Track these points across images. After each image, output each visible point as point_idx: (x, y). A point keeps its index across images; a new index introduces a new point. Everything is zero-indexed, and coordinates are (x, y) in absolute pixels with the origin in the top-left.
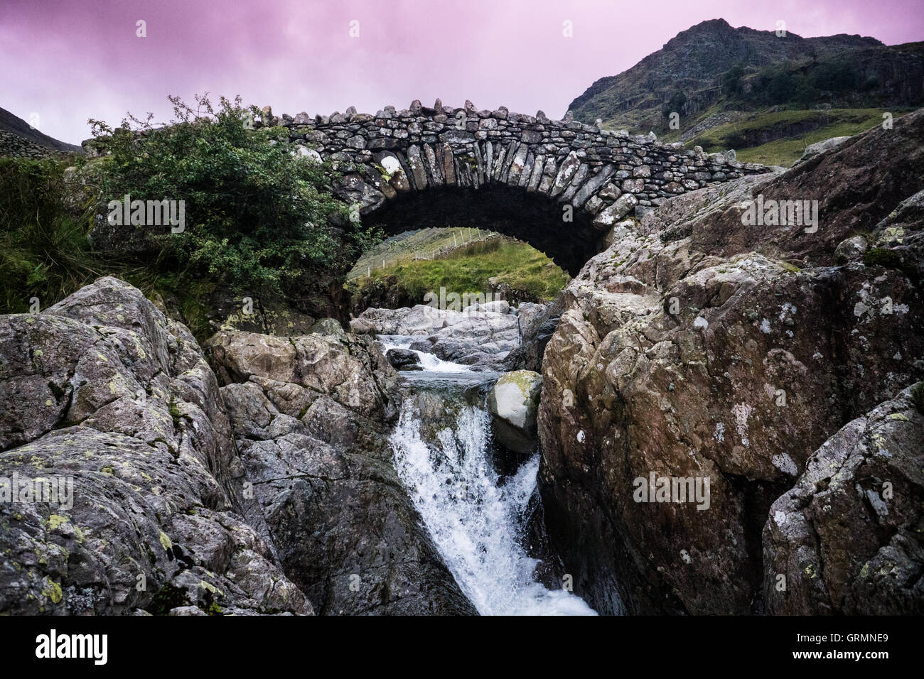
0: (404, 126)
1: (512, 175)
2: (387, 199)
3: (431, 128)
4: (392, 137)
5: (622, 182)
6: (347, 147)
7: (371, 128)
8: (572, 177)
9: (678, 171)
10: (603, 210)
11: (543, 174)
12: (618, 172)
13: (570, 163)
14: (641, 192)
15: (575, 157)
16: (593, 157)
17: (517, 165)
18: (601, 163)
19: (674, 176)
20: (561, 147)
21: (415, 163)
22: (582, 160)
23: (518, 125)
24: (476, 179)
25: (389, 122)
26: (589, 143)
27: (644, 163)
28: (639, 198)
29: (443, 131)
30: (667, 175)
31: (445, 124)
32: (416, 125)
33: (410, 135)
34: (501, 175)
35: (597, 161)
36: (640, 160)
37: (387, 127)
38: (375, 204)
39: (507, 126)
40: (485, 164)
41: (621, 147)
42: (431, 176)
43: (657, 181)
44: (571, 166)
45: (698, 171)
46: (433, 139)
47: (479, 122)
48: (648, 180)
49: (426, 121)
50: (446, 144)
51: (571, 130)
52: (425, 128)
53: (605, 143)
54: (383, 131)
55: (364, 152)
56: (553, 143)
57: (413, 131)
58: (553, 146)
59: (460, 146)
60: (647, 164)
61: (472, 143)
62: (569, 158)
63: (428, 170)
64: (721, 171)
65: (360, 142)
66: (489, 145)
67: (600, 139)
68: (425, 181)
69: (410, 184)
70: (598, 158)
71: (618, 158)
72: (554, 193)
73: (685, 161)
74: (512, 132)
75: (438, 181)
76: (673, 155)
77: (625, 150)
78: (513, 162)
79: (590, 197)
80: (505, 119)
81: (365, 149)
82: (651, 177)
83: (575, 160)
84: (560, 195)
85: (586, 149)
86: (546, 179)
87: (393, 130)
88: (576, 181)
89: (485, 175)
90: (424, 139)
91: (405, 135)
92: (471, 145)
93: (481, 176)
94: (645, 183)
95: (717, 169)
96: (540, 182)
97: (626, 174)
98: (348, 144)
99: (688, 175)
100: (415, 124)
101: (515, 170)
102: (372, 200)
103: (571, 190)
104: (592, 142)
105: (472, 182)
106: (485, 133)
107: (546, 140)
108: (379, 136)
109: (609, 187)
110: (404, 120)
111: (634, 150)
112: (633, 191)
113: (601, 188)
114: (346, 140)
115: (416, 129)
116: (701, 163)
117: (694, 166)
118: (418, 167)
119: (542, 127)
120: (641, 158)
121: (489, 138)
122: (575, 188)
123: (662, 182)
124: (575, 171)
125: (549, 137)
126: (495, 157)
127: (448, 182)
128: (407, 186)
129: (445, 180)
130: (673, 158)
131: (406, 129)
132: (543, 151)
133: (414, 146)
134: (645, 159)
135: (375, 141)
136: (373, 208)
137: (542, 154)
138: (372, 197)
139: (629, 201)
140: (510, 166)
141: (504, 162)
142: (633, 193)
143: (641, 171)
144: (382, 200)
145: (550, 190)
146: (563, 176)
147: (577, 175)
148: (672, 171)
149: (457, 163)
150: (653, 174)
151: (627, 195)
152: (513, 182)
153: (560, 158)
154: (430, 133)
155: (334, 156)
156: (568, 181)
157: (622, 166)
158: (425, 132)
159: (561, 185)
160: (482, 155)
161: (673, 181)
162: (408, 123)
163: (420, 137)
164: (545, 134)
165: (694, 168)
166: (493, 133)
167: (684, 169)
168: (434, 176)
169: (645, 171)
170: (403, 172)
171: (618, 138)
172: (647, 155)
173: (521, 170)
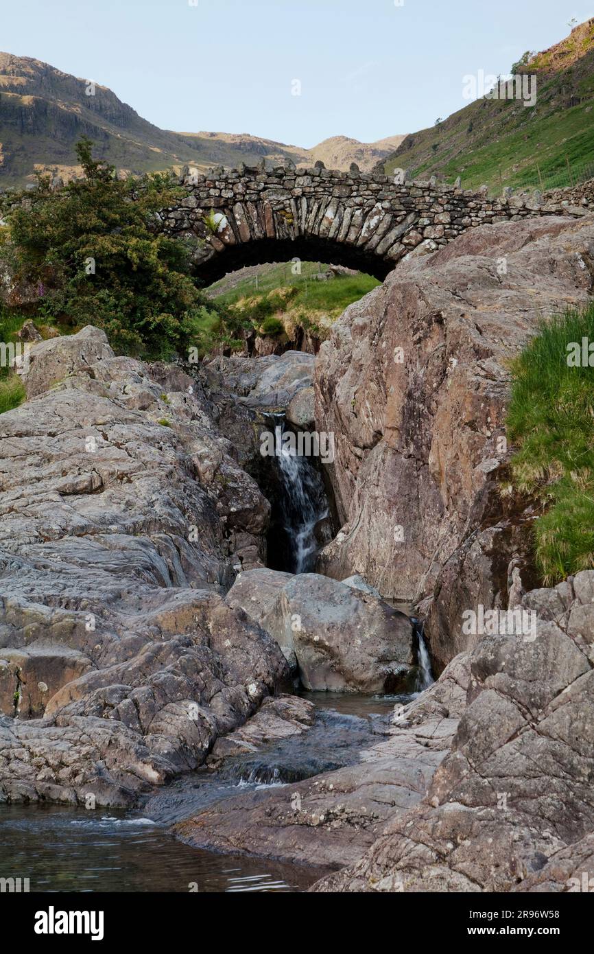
0: (231, 186)
1: (322, 227)
2: (216, 252)
3: (252, 187)
4: (220, 196)
5: (423, 229)
6: (182, 207)
7: (202, 189)
8: (377, 227)
9: (477, 216)
10: (404, 255)
11: (350, 226)
12: (421, 220)
13: (376, 214)
14: (441, 238)
15: (381, 208)
16: (398, 207)
17: (327, 218)
18: (404, 212)
19: (472, 221)
20: (368, 200)
21: (240, 220)
22: (387, 211)
23: (330, 182)
24: (292, 232)
25: (217, 183)
26: (394, 195)
27: (444, 211)
28: (438, 244)
29: (265, 189)
30: (466, 220)
31: (266, 183)
32: (240, 186)
33: (235, 195)
34: (313, 228)
35: (401, 210)
36: (441, 208)
37: (215, 187)
38: (207, 256)
39: (320, 183)
40: (299, 218)
41: (424, 196)
42: (253, 230)
43: (456, 227)
44: (377, 217)
45: (496, 215)
46: (254, 197)
47: (295, 180)
48: (448, 226)
49: (248, 182)
50: (266, 202)
51: (377, 183)
52: (248, 188)
53: (408, 194)
54: (212, 192)
55: (197, 211)
56: (361, 196)
57: (237, 191)
58: (361, 198)
59: (279, 202)
60: (447, 211)
61: (289, 199)
62: (374, 210)
63: (250, 225)
64: (518, 214)
65: (192, 202)
66: (304, 200)
67: (404, 190)
68: (248, 235)
69: (236, 238)
70: (402, 207)
71: (420, 207)
72: (360, 243)
73: (483, 206)
74: (324, 188)
75: (258, 234)
76: (472, 201)
77: (427, 199)
78: (324, 216)
79: (392, 245)
80: (319, 176)
81: (197, 208)
82: (451, 223)
83: (380, 211)
84: (366, 243)
85: (391, 200)
86: (352, 229)
87: (221, 190)
88: (381, 230)
89: (299, 228)
90: (247, 197)
91: (230, 194)
92: (288, 202)
93: (297, 229)
94: (445, 228)
95: (513, 212)
96: (348, 233)
97: (426, 221)
98: (183, 204)
99: (485, 220)
100: (240, 184)
101: (325, 222)
102: (204, 253)
103: (376, 238)
104: (397, 193)
105: (288, 235)
106: (300, 190)
107: (354, 194)
108: (209, 196)
109: (411, 234)
110: (230, 181)
111: (436, 198)
112: (432, 237)
113: (402, 236)
114: (181, 200)
115: (240, 188)
116: (499, 207)
117: (492, 210)
118: (242, 223)
119: (351, 182)
120: (442, 205)
121: (303, 194)
122: (379, 237)
123: (460, 228)
124: (380, 221)
125: (358, 190)
126: (309, 212)
127: (268, 235)
128: (233, 240)
129: (265, 234)
130: (471, 204)
131: (232, 189)
132: (352, 204)
133: (239, 204)
134: (446, 206)
135: (206, 201)
136: (205, 259)
137: (350, 207)
138: (204, 250)
139: (428, 247)
140: (322, 220)
141: (317, 216)
142: (433, 239)
143: (441, 218)
144: (212, 252)
145: (357, 239)
146: (369, 227)
147: (381, 225)
148: (470, 217)
149: (275, 218)
150: (452, 220)
151: (427, 241)
152: (324, 234)
153: (367, 209)
154: (252, 192)
155: (171, 215)
156: (372, 231)
157: (424, 214)
158: (248, 192)
159: (366, 235)
160: (298, 210)
161: (471, 225)
162: (233, 184)
163: (244, 196)
164: (354, 188)
165: (491, 213)
166: (307, 190)
167: (482, 214)
168: (256, 230)
169: (445, 218)
170: (230, 227)
171: (421, 188)
172: (448, 203)
173: (331, 223)
